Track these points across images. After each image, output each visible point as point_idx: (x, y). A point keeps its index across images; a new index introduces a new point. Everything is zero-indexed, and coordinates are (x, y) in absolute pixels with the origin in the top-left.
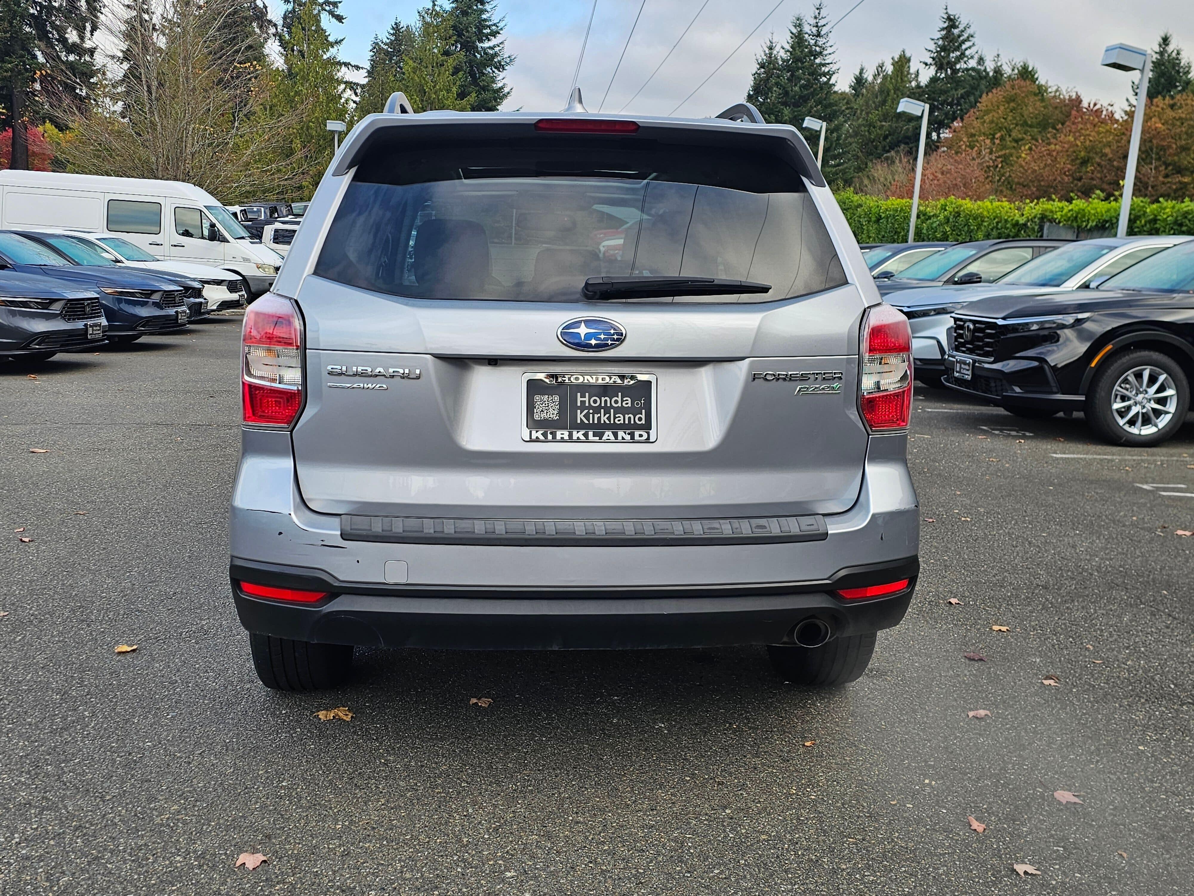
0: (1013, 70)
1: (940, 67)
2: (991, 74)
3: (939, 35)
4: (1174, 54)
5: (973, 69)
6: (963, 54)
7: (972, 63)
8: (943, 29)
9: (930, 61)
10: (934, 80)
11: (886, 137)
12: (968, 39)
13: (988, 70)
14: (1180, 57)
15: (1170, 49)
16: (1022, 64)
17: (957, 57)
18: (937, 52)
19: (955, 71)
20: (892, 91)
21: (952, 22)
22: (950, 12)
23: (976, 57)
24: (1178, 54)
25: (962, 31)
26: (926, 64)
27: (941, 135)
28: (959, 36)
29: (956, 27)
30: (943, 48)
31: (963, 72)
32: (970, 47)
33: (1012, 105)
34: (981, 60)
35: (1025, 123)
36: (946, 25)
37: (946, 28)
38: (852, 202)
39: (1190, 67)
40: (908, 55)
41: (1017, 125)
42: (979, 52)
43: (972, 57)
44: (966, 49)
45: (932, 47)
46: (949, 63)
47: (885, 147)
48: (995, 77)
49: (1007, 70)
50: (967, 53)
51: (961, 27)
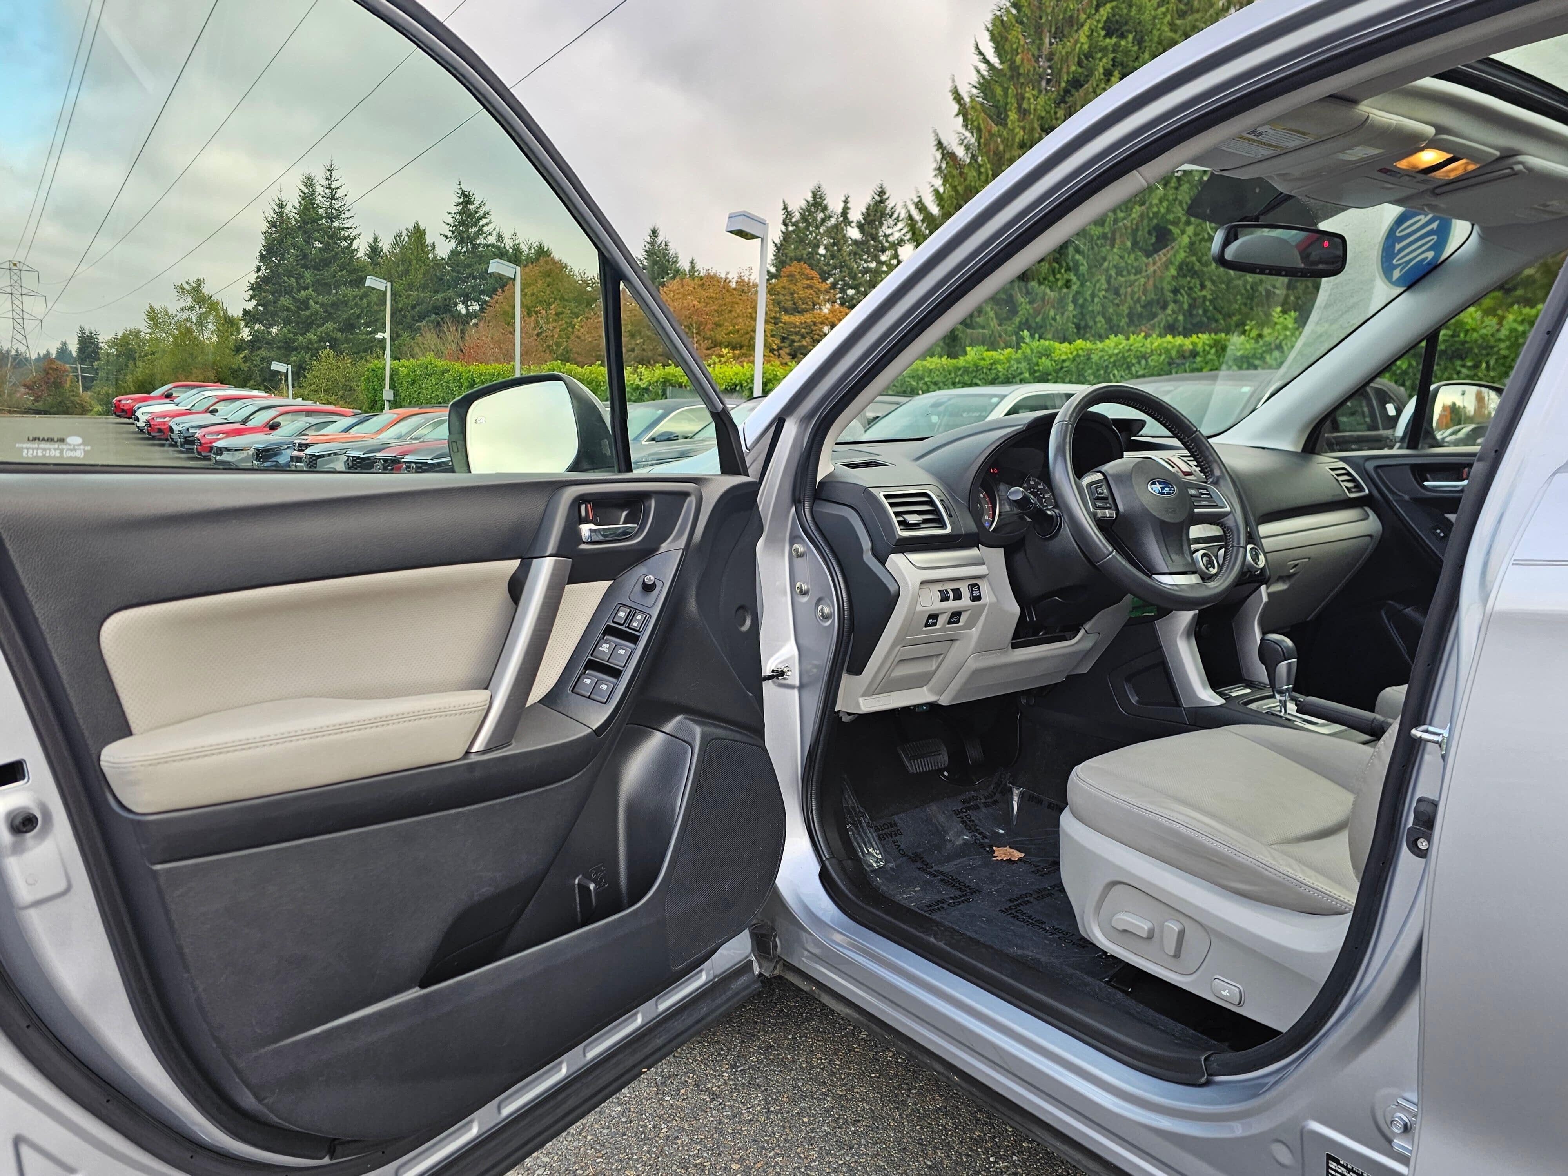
0: (530, 249)
1: (461, 242)
2: (511, 250)
3: (454, 210)
4: (663, 245)
5: (493, 245)
6: (480, 230)
7: (492, 240)
8: (458, 204)
9: (449, 234)
10: (454, 253)
11: (413, 307)
12: (484, 216)
13: (508, 248)
14: (668, 248)
15: (659, 240)
16: (537, 243)
17: (475, 233)
18: (456, 226)
19: (476, 247)
20: (414, 261)
21: (466, 199)
22: (464, 189)
23: (495, 233)
24: (666, 245)
25: (478, 208)
26: (447, 237)
27: (470, 308)
28: (476, 213)
29: (472, 203)
30: (462, 223)
31: (483, 247)
32: (487, 224)
33: (548, 279)
34: (500, 237)
35: (562, 299)
36: (461, 200)
37: (462, 203)
38: (436, 366)
39: (677, 257)
40: (422, 227)
41: (555, 299)
42: (497, 229)
43: (490, 234)
44: (483, 226)
45: (450, 220)
46: (468, 237)
47: (414, 317)
48: (515, 255)
49: (524, 248)
50: (485, 229)
51: (477, 204)
